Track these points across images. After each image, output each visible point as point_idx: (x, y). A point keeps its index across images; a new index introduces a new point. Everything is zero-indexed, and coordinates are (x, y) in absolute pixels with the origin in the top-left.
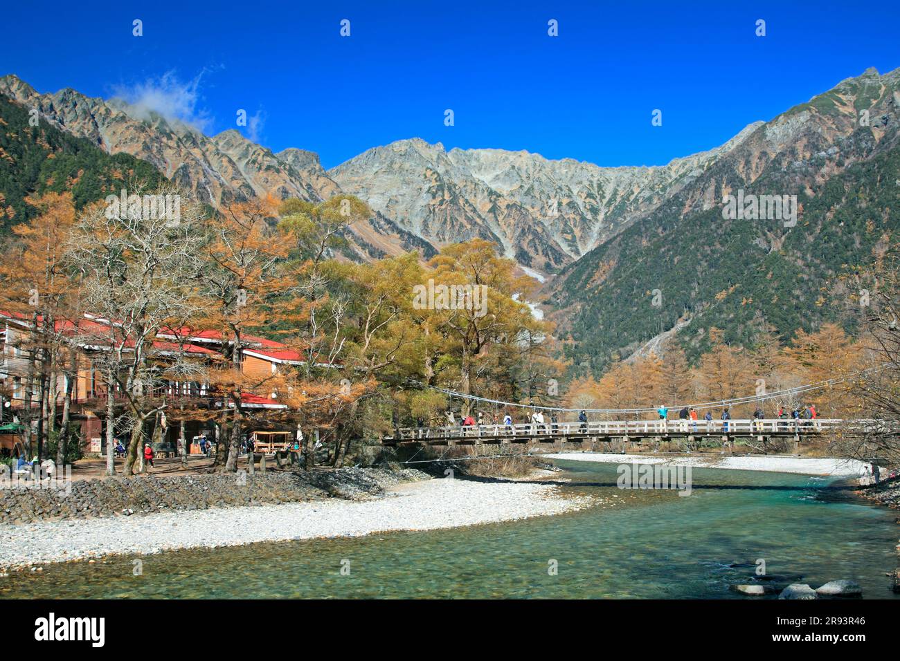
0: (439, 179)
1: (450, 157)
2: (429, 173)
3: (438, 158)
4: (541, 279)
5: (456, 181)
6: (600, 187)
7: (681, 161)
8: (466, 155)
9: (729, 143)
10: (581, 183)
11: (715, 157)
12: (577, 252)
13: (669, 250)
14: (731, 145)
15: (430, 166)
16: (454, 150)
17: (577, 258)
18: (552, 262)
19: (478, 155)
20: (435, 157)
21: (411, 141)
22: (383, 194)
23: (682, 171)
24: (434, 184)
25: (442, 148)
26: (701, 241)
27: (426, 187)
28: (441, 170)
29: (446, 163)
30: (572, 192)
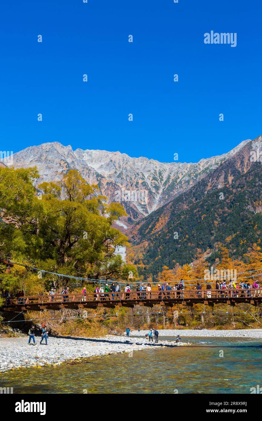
0: (68, 166)
1: (75, 154)
2: (62, 163)
3: (68, 154)
4: (125, 227)
5: (78, 167)
6: (160, 174)
7: (205, 161)
9: (232, 151)
10: (149, 171)
11: (225, 159)
12: (147, 212)
13: (199, 211)
14: (233, 152)
15: (63, 158)
16: (78, 150)
17: (146, 215)
18: (132, 218)
19: (91, 153)
20: (66, 153)
21: (53, 143)
23: (206, 166)
24: (65, 169)
25: (71, 148)
26: (218, 206)
27: (60, 170)
28: (69, 160)
29: (73, 157)
30: (144, 176)
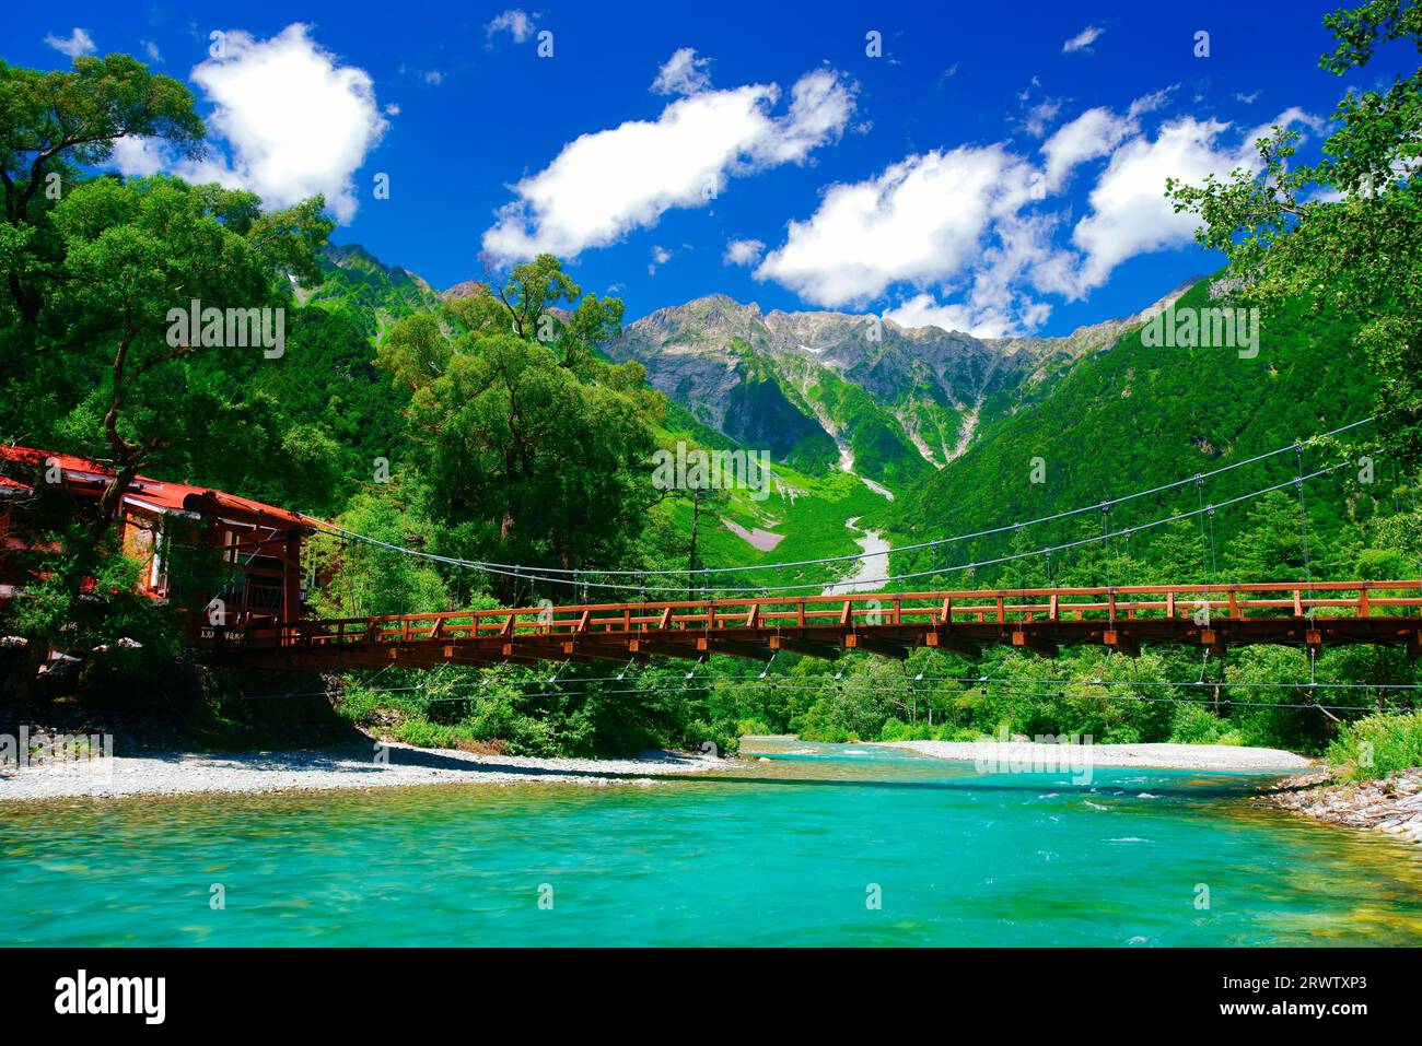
0: (751, 353)
1: (769, 323)
2: (737, 345)
3: (752, 324)
4: (889, 496)
5: (775, 357)
6: (975, 365)
7: (1093, 329)
8: (789, 320)
10: (949, 360)
12: (943, 461)
15: (738, 334)
16: (774, 313)
17: (941, 467)
19: (806, 318)
20: (747, 322)
21: (715, 299)
22: (672, 373)
23: (1091, 344)
25: (757, 309)
28: (754, 341)
29: (761, 330)
30: (936, 374)
